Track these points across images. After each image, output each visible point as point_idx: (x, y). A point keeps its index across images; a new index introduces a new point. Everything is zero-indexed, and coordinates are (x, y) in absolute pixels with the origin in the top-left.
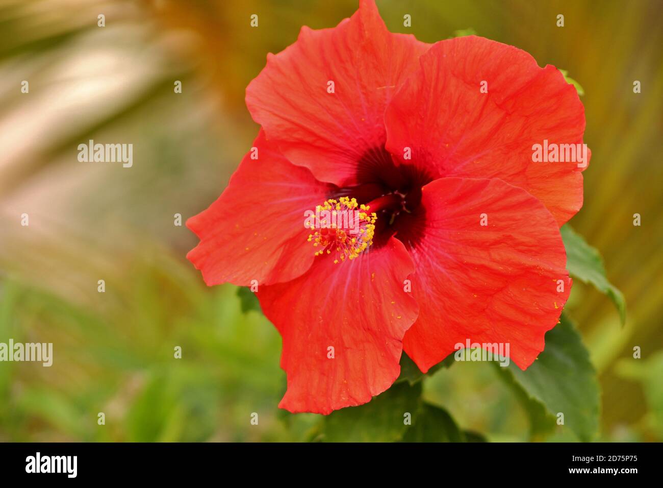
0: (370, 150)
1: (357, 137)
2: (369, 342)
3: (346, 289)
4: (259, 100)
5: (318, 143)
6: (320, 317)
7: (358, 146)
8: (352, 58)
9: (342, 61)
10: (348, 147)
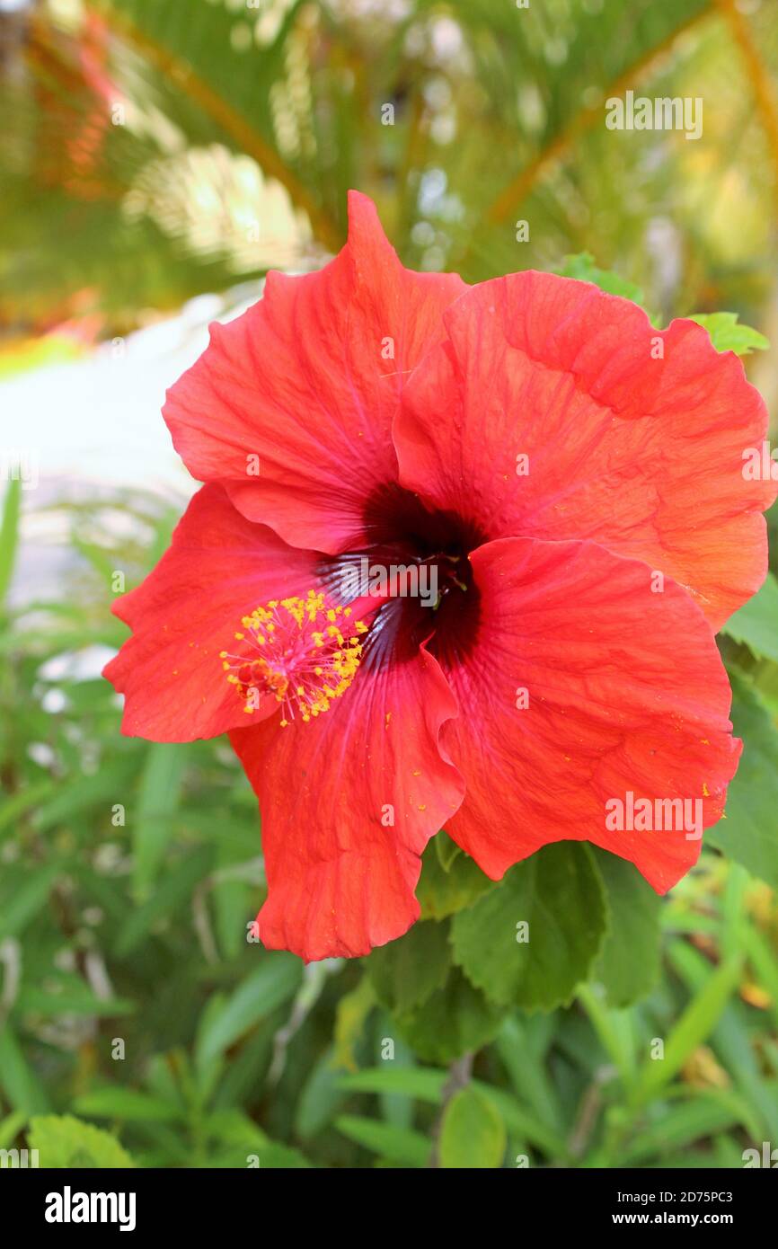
0: (381, 487)
1: (354, 467)
2: (376, 841)
3: (345, 738)
4: (185, 409)
5: (288, 481)
6: (306, 788)
7: (358, 481)
8: (336, 323)
9: (323, 331)
10: (342, 485)
